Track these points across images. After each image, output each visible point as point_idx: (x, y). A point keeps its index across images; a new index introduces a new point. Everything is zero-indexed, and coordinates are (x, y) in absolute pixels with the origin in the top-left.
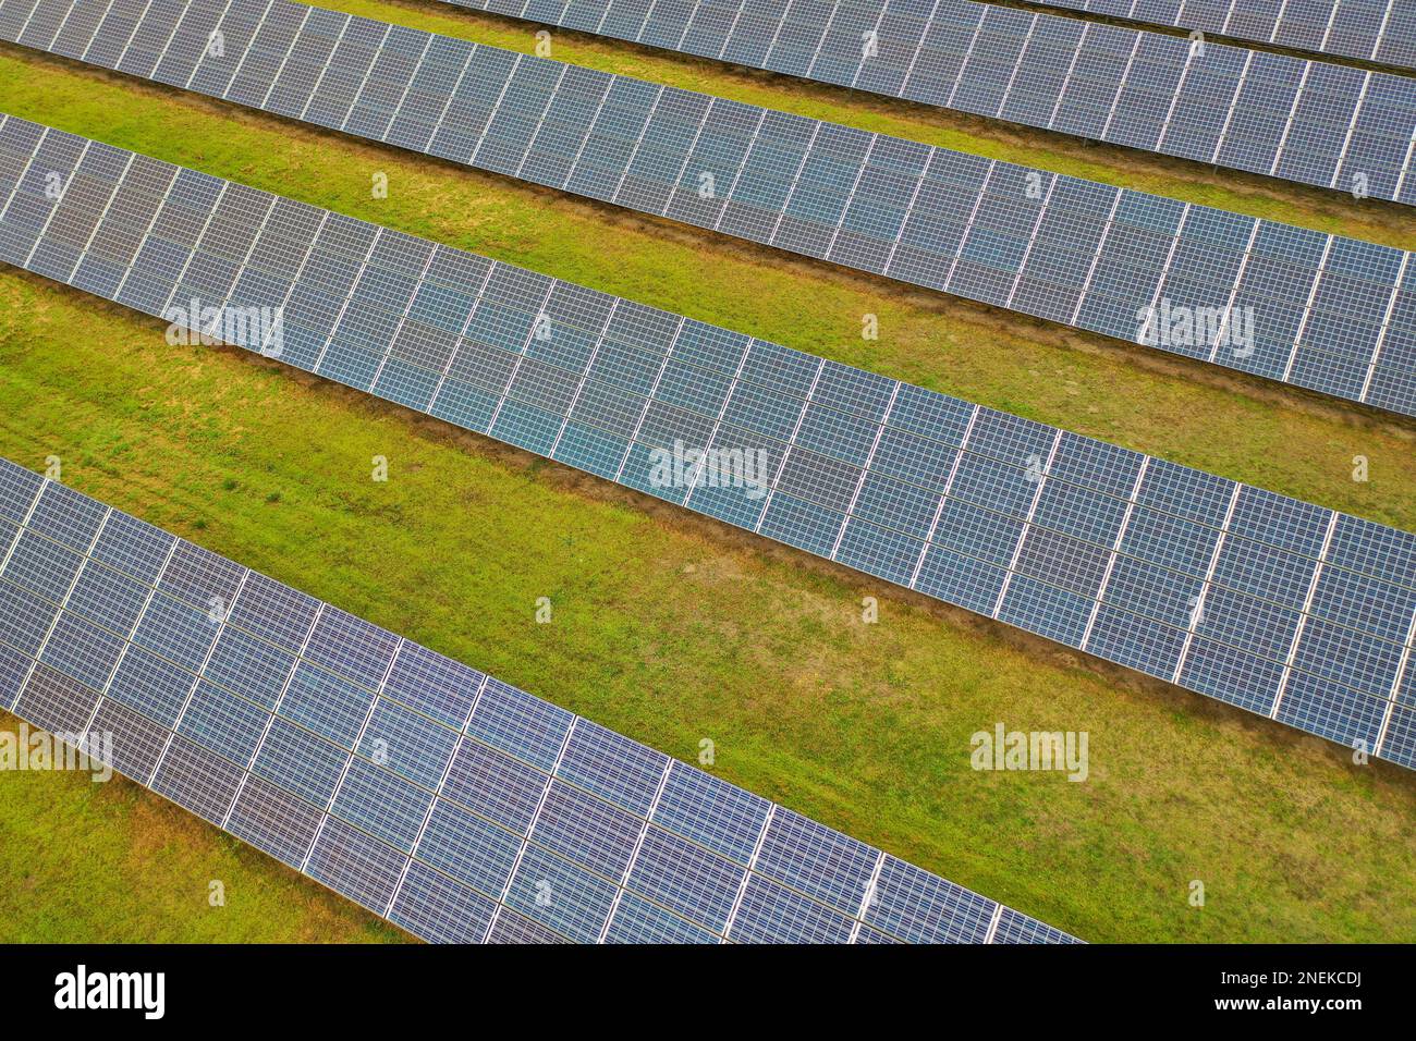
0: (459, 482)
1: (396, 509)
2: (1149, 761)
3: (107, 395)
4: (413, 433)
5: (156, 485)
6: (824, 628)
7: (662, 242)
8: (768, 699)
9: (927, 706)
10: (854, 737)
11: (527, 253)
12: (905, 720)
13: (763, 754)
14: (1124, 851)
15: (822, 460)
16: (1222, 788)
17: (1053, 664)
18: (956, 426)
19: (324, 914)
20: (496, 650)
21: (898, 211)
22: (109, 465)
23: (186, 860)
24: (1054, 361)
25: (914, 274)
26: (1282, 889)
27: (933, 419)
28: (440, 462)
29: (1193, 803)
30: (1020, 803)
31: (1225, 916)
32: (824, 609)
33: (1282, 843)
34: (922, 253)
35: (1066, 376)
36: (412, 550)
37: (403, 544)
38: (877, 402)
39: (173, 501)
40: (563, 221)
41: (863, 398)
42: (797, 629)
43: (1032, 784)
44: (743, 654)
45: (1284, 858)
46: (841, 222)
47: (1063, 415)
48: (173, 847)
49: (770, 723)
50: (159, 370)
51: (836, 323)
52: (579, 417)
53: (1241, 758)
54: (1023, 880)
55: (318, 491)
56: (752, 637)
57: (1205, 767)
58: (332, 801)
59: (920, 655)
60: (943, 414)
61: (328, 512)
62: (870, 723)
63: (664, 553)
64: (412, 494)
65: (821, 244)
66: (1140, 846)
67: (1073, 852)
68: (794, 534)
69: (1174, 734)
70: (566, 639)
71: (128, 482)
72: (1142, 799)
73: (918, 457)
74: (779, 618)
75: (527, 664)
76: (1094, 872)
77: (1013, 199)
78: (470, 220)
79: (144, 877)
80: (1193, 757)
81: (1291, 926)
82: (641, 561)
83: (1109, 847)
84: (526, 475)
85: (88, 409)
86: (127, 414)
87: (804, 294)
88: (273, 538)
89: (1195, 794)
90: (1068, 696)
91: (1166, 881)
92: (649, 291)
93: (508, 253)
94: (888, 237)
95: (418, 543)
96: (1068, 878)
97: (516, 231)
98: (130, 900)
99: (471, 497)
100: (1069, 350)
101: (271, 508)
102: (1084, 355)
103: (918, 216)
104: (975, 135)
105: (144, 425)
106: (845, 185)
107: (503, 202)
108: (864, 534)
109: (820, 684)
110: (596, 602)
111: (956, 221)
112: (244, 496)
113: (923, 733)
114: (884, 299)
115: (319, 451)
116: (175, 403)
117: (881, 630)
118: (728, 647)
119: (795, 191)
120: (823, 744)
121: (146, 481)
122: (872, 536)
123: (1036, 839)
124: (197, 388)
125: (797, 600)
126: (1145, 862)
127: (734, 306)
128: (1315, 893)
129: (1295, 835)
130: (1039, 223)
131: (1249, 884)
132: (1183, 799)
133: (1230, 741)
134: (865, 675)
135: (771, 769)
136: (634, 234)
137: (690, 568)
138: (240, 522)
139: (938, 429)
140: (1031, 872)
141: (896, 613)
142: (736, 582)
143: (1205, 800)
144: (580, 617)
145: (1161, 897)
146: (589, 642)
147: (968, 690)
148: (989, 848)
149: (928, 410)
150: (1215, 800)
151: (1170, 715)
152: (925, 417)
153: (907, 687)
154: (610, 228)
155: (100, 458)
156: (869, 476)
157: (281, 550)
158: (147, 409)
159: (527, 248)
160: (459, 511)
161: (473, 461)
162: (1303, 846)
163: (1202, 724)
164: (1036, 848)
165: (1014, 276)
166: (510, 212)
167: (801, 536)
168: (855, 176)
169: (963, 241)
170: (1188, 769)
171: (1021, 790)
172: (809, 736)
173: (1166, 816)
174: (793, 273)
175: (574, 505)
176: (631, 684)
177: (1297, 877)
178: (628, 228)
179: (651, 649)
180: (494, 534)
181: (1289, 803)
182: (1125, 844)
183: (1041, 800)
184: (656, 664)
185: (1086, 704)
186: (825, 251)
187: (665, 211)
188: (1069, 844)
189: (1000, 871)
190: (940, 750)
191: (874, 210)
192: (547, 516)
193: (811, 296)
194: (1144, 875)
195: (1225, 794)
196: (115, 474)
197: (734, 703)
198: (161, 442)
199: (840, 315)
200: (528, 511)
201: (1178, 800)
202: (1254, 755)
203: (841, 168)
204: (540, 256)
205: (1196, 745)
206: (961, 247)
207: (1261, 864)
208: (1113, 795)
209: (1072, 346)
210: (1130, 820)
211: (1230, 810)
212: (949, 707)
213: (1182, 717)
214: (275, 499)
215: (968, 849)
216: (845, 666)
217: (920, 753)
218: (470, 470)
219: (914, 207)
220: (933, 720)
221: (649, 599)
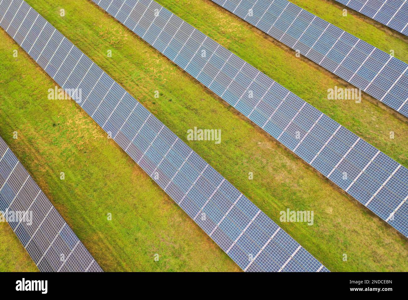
0: (212, 107)
1: (196, 110)
2: (353, 221)
3: (138, 63)
4: (204, 90)
5: (146, 90)
6: (287, 167)
7: (277, 47)
8: (268, 180)
9: (305, 192)
10: (285, 195)
11: (242, 43)
12: (298, 194)
13: (264, 193)
14: (338, 239)
15: (298, 127)
16: (367, 232)
17: (338, 191)
18: (334, 129)
19: (167, 199)
20: (211, 151)
21: (343, 56)
22: (137, 83)
23: (142, 180)
24: (372, 109)
25: (342, 75)
26: (371, 259)
27: (328, 125)
28: (209, 100)
29: (359, 234)
30: (318, 221)
31: (355, 260)
32: (288, 162)
33: (376, 249)
34: (346, 69)
35: (373, 114)
36: (198, 121)
37: (196, 120)
38: (316, 117)
39: (149, 95)
40: (253, 34)
41: (313, 115)
42: (280, 165)
43: (322, 218)
44: (266, 168)
45: (375, 252)
46: (327, 55)
47: (368, 126)
48: (140, 176)
49: (267, 186)
50: (150, 59)
51: (316, 83)
52: (243, 99)
53: (375, 227)
54: (312, 238)
55: (180, 101)
56: (269, 164)
57: (365, 226)
58: (172, 179)
59: (307, 180)
60: (331, 125)
61: (181, 107)
62: (290, 193)
63: (254, 138)
64: (201, 107)
65: (319, 60)
66: (342, 239)
67: (326, 236)
68: (286, 143)
69: (361, 217)
70: (227, 153)
71: (140, 88)
72: (347, 229)
73: (322, 134)
74: (277, 161)
75: (217, 156)
76: (329, 241)
77: (377, 60)
78: (230, 29)
79: (134, 181)
80: (363, 223)
81: (370, 267)
82: (249, 138)
83: (334, 237)
84: (228, 108)
85: (133, 66)
86: (142, 69)
87: (310, 72)
88: (169, 111)
89: (360, 232)
90: (339, 200)
91: (345, 248)
92: (270, 62)
93: (237, 42)
94: (338, 62)
95: (200, 120)
96: (322, 241)
97: (240, 35)
98: (131, 184)
99: (214, 111)
100: (378, 106)
101: (169, 102)
102: (381, 109)
103: (348, 58)
104: (378, 28)
105: (145, 73)
106: (331, 44)
107: (239, 25)
108: (303, 148)
109: (281, 180)
110: (236, 145)
111: (358, 63)
112: (164, 98)
113: (301, 199)
114: (332, 79)
115: (182, 90)
116: (152, 69)
117: (300, 171)
118: (263, 165)
119: (317, 42)
120: (278, 194)
121: (144, 89)
122: (304, 149)
123: (319, 230)
124: (157, 66)
125: (282, 158)
126: (342, 243)
127: (291, 72)
128: (379, 262)
129: (380, 248)
130: (382, 69)
131: (364, 255)
132: (357, 232)
133: (374, 222)
134: (292, 181)
135: (264, 196)
136: (271, 43)
137: (259, 143)
138: (162, 105)
139: (329, 128)
140: (314, 236)
141: (305, 168)
142: (269, 150)
143: (362, 234)
144: (231, 148)
145: (342, 251)
146: (232, 155)
147: (315, 192)
148: (307, 228)
149: (328, 123)
150: (364, 234)
151: (362, 212)
152: (327, 124)
153: (301, 187)
154: (265, 40)
155: (135, 80)
156: (308, 134)
157: (170, 114)
158: (146, 69)
159: (242, 42)
160: (210, 114)
161: (216, 102)
162: (381, 251)
163: (369, 216)
164: (318, 232)
165: (369, 83)
166: (240, 29)
167: (287, 144)
168: (335, 42)
169: (359, 69)
170: (361, 225)
171: (319, 218)
172: (275, 191)
173: (351, 234)
174: (310, 65)
175: (237, 119)
176: (239, 168)
177: (376, 257)
178: (269, 40)
179: (245, 161)
180: (217, 122)
181: (382, 240)
182: (338, 238)
183: (323, 222)
184: (246, 165)
185: (343, 203)
186: (320, 62)
187: (280, 39)
188: (326, 233)
189: (307, 234)
190: (304, 204)
191: (337, 54)
192: (230, 121)
193: (312, 74)
194: (340, 245)
195: (368, 234)
196: (137, 85)
197: (260, 179)
198: (148, 79)
199: (318, 81)
200: (226, 118)
201: (355, 232)
202: (379, 227)
203: (331, 39)
204: (244, 45)
205: (365, 221)
206: (357, 71)
207: (369, 252)
208: (340, 226)
209: (379, 106)
210: (342, 233)
211: (367, 238)
212: (309, 194)
213: (365, 213)
214: (170, 100)
215: (302, 227)
216: (288, 178)
217: (299, 203)
218: (215, 104)
219: (348, 56)
220: (305, 196)
221: (248, 148)
